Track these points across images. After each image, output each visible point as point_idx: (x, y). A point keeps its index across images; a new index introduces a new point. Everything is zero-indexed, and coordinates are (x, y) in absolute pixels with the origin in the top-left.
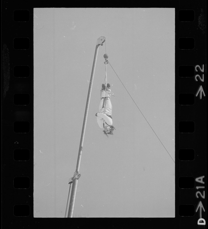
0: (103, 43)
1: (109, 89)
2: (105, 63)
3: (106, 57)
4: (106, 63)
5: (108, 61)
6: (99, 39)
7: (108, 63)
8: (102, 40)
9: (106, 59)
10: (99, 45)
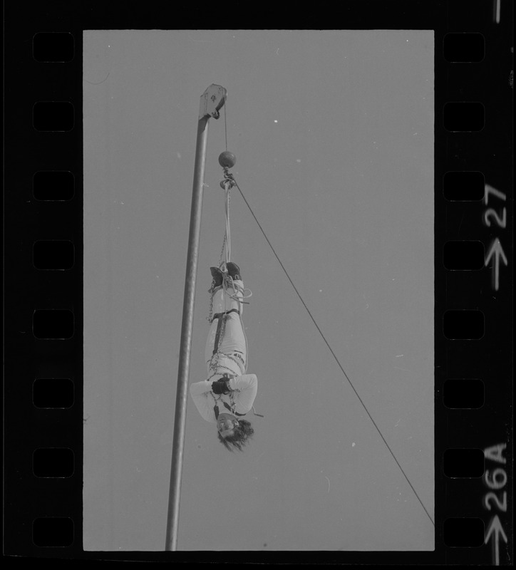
0: (218, 109)
1: (234, 282)
2: (224, 188)
3: (225, 162)
4: (227, 185)
5: (234, 176)
6: (206, 94)
7: (232, 185)
8: (214, 98)
9: (226, 171)
10: (207, 117)
